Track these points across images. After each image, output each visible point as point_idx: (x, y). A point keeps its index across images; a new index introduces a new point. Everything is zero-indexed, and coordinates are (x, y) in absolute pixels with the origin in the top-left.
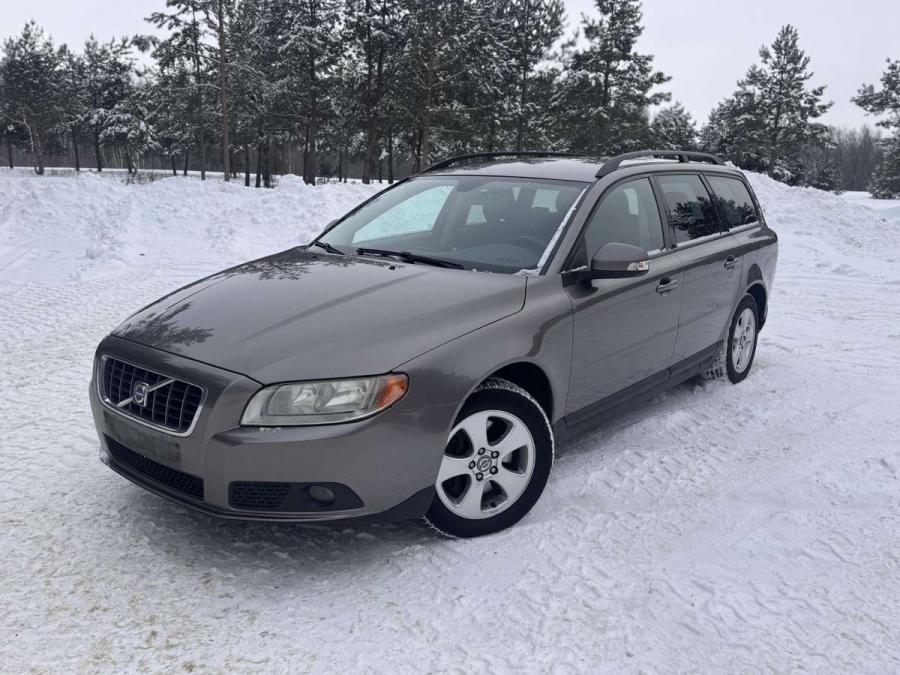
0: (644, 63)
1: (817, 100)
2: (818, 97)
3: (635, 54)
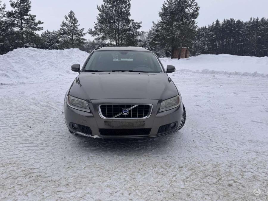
0: (33, 17)
1: (82, 32)
2: (83, 31)
3: (30, 14)
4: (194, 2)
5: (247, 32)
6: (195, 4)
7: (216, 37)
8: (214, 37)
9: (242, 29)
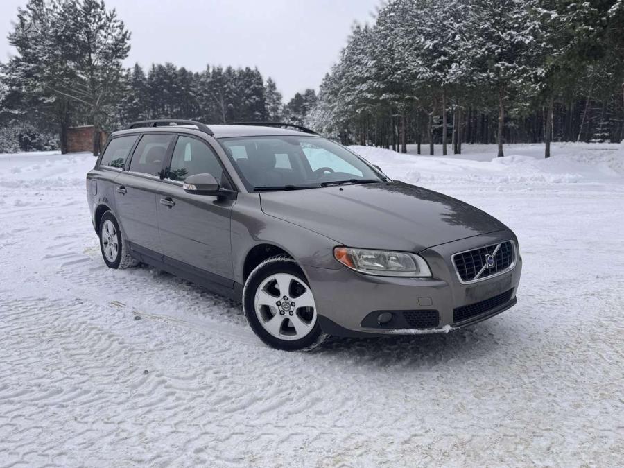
4: (114, 19)
5: (205, 95)
6: (119, 24)
7: (140, 101)
8: (134, 101)
9: (194, 87)
